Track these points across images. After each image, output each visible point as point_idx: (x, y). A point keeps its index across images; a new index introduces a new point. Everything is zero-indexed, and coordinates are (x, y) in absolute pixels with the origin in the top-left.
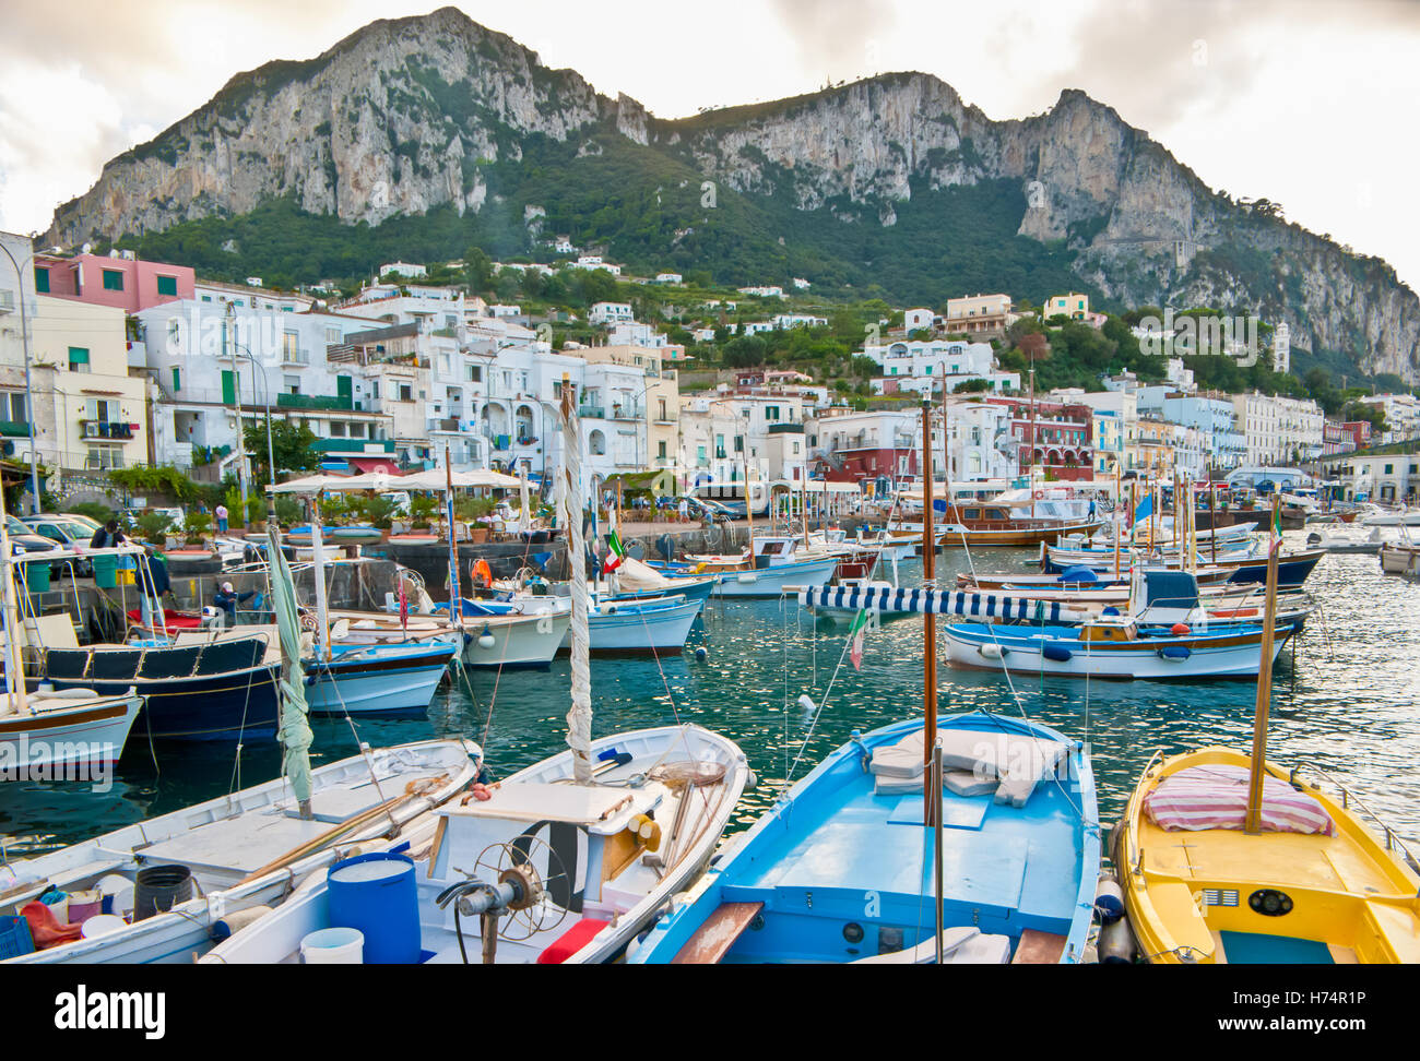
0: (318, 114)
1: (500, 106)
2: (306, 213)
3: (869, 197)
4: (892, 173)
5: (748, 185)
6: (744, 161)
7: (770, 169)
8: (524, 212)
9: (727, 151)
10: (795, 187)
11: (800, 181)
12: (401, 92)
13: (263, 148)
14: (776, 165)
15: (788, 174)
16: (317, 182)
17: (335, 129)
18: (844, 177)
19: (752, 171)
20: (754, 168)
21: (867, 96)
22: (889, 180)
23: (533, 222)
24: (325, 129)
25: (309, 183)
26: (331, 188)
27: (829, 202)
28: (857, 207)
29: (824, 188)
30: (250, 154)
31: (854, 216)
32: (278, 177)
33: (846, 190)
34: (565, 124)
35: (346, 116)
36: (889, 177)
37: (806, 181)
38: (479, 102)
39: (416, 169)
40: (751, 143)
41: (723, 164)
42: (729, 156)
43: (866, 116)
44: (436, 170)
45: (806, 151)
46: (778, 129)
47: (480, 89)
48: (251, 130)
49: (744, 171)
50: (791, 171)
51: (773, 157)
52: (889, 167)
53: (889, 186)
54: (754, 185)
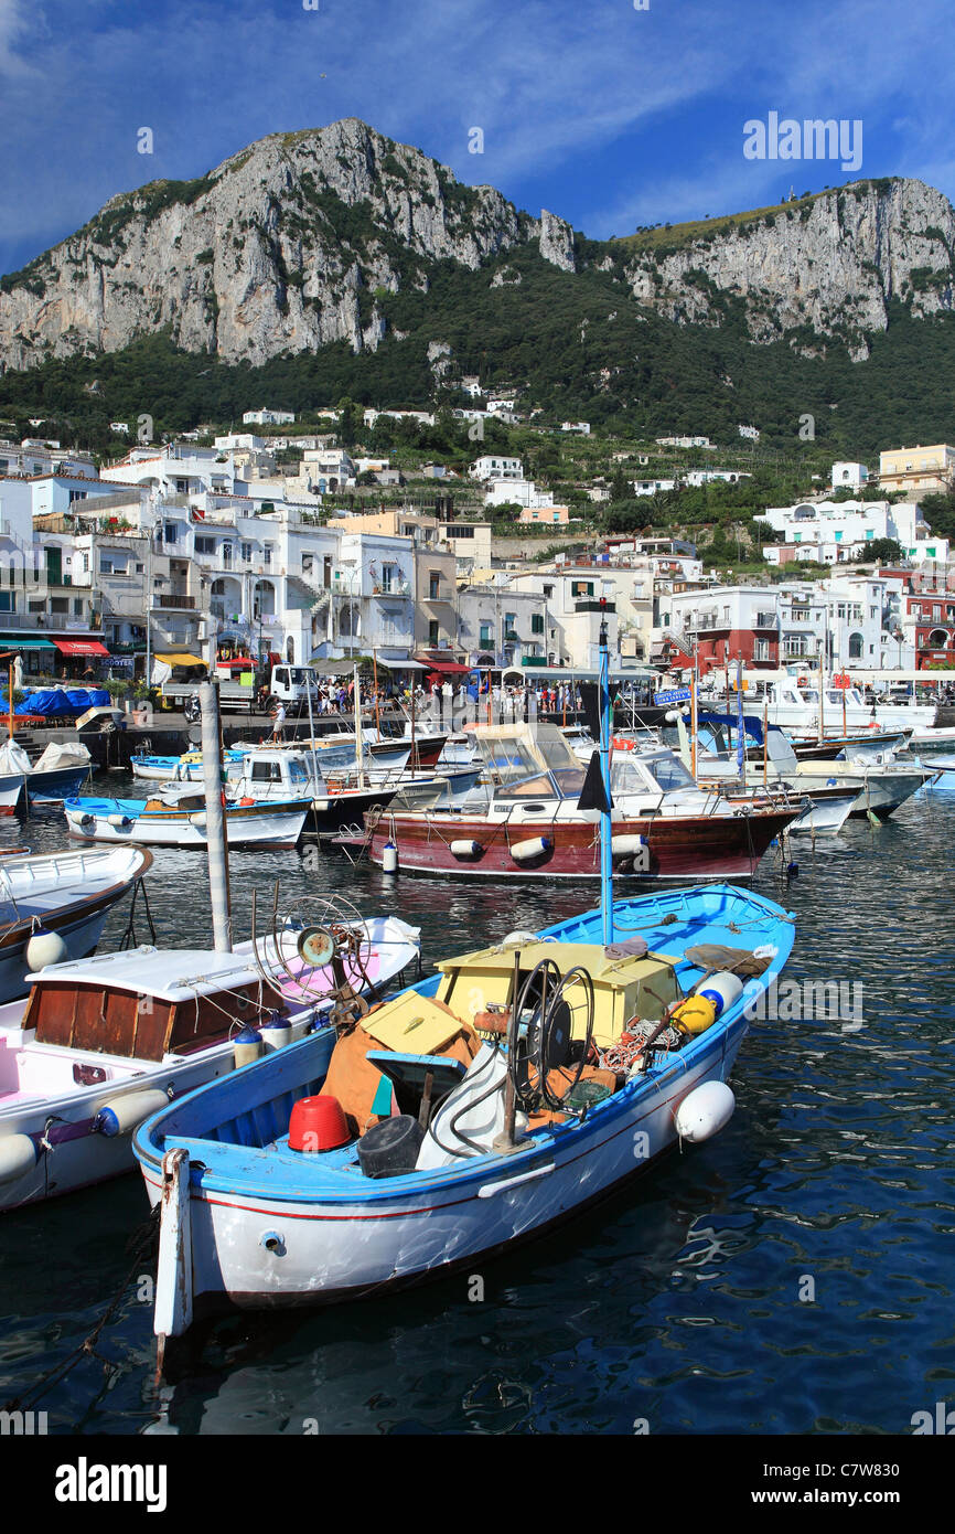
0: (201, 241)
1: (403, 229)
2: (183, 351)
3: (836, 328)
4: (864, 298)
5: (691, 315)
6: (686, 289)
7: (718, 297)
8: (427, 349)
9: (667, 276)
10: (748, 317)
11: (754, 310)
12: (294, 215)
13: (141, 279)
14: (725, 292)
15: (740, 303)
16: (194, 315)
17: (218, 256)
18: (807, 305)
19: (697, 300)
20: (699, 296)
21: (834, 208)
22: (862, 306)
23: (437, 361)
24: (207, 257)
25: (186, 316)
26: (211, 323)
27: (789, 334)
28: (823, 339)
29: (782, 319)
30: (126, 285)
31: (819, 350)
32: (154, 310)
33: (809, 319)
34: (480, 249)
35: (231, 242)
36: (861, 303)
37: (761, 311)
38: (382, 225)
39: (306, 301)
40: (696, 267)
41: (662, 292)
42: (671, 283)
43: (834, 232)
44: (329, 303)
45: (760, 276)
46: (728, 250)
47: (382, 210)
48: (128, 258)
49: (687, 300)
50: (744, 299)
51: (723, 283)
52: (862, 291)
53: (862, 315)
54: (698, 316)
